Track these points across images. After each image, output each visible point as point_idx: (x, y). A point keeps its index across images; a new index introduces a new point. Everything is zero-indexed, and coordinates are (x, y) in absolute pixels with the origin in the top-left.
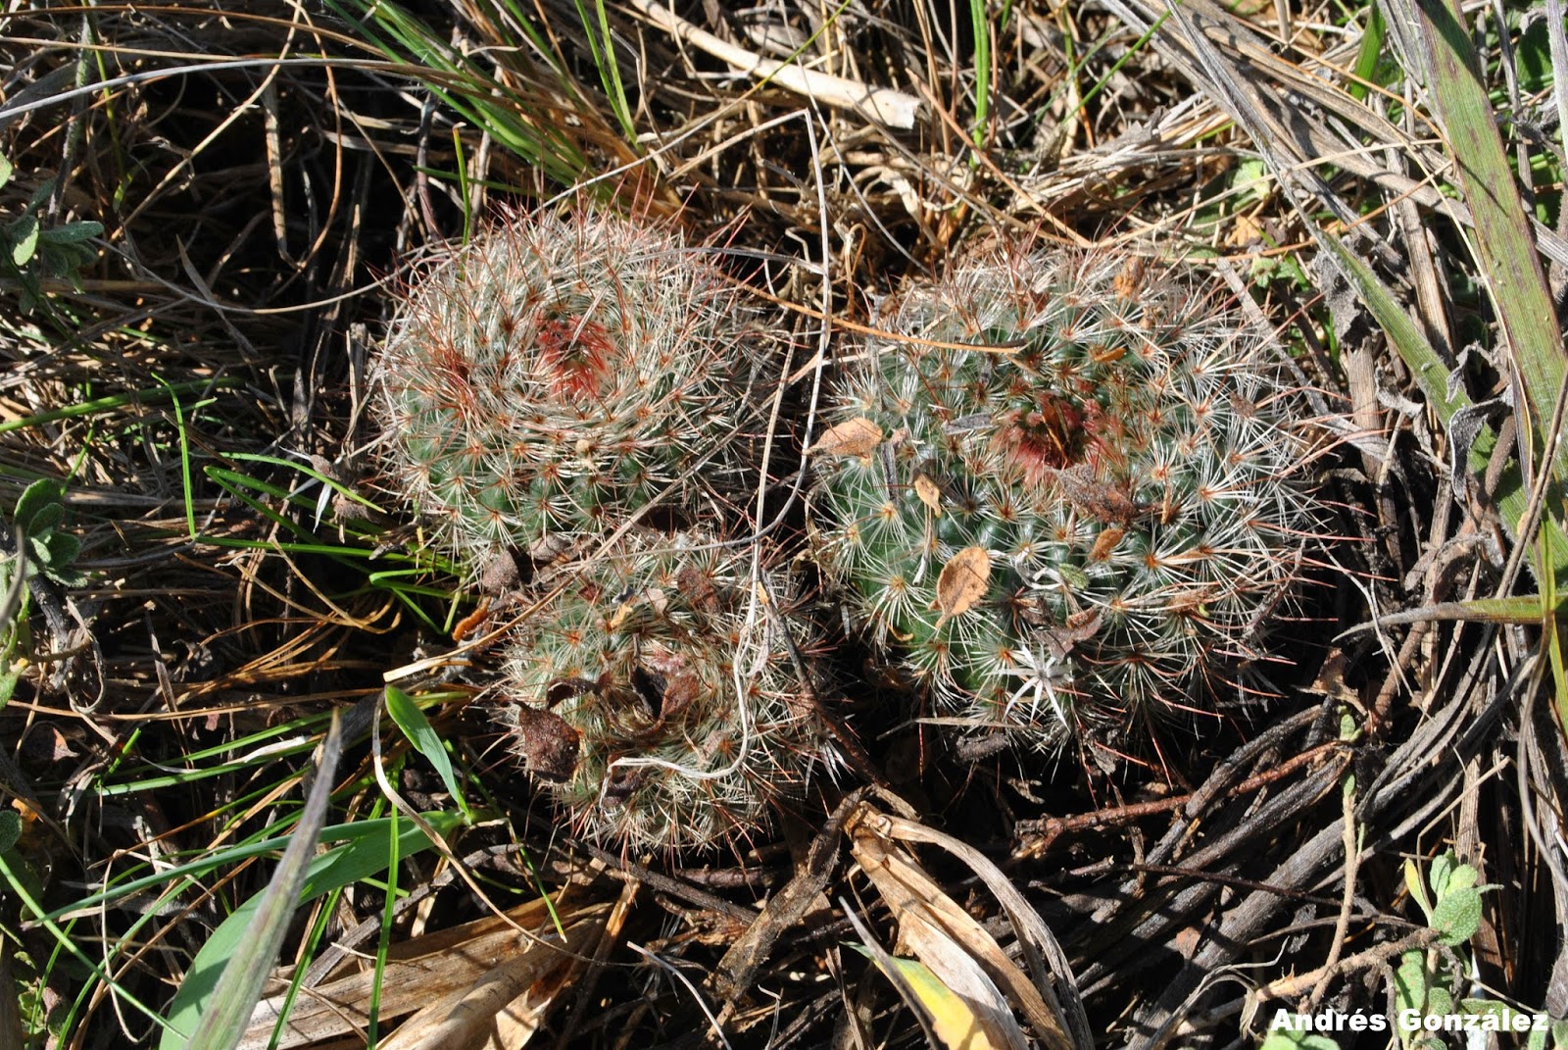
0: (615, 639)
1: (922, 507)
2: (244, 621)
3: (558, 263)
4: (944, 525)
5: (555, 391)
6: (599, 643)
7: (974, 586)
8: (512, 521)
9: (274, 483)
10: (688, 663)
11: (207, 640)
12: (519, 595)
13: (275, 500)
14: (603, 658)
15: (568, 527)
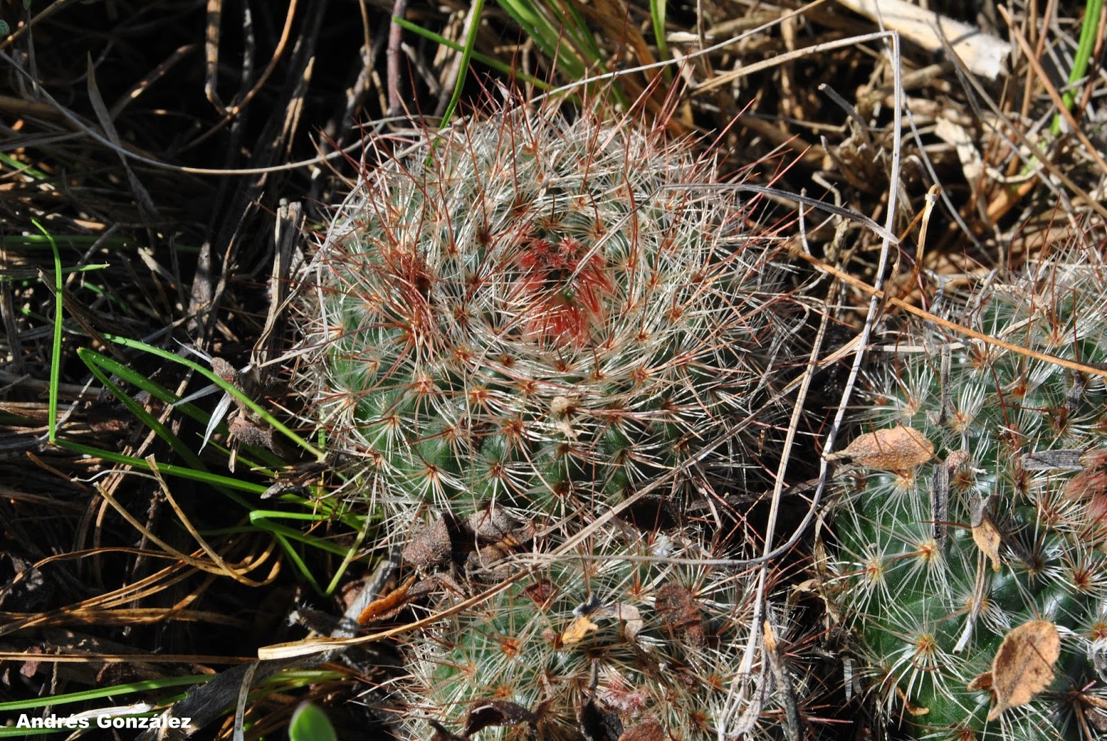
0: (562, 658)
1: (975, 554)
2: (89, 545)
3: (557, 169)
4: (999, 582)
5: (533, 329)
6: (543, 659)
7: (1037, 671)
8: (454, 482)
9: (158, 381)
10: (650, 703)
11: (42, 562)
12: (447, 578)
13: (156, 402)
14: (545, 680)
15: (523, 503)
